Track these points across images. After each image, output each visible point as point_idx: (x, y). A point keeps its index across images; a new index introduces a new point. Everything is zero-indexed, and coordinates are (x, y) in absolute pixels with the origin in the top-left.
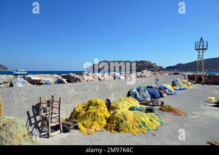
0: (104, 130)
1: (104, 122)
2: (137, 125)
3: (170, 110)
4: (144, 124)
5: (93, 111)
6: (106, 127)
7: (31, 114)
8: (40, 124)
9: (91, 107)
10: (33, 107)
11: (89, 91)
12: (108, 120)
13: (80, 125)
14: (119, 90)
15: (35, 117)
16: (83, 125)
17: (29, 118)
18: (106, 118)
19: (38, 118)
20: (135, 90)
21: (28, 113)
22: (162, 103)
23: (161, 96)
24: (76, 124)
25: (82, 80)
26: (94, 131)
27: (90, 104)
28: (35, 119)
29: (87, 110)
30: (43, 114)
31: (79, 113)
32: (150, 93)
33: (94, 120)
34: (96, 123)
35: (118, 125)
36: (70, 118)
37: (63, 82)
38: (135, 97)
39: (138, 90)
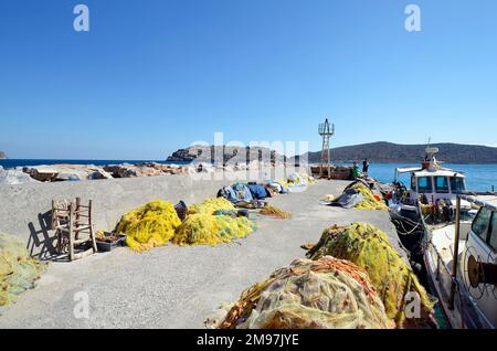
0: (168, 243)
1: (171, 233)
2: (218, 233)
3: (272, 212)
4: (228, 231)
5: (152, 218)
6: (172, 240)
7: (38, 227)
8: (55, 243)
9: (149, 213)
10: (40, 216)
11: (150, 190)
12: (177, 230)
13: (129, 239)
14: (203, 189)
15: (44, 231)
16: (136, 239)
17: (34, 234)
18: (174, 227)
19: (51, 233)
20: (229, 188)
21: (31, 225)
22: (266, 204)
23: (269, 195)
24: (123, 239)
25: (138, 173)
26: (152, 246)
27: (148, 208)
28: (46, 235)
29: (143, 217)
30: (59, 226)
31: (130, 223)
32: (252, 192)
33: (153, 231)
34: (156, 235)
35: (189, 235)
36: (115, 231)
37: (102, 177)
38: (229, 197)
39: (234, 188)
